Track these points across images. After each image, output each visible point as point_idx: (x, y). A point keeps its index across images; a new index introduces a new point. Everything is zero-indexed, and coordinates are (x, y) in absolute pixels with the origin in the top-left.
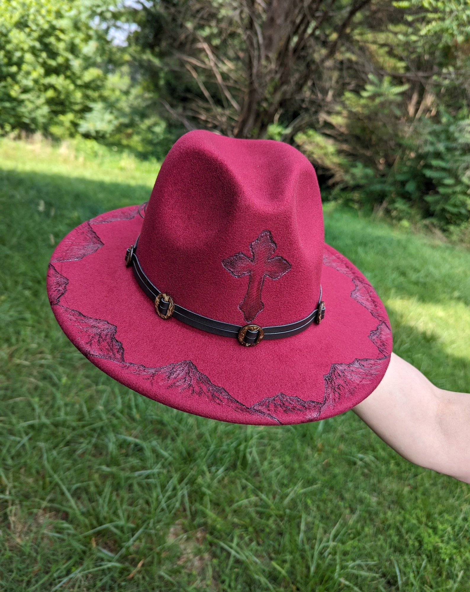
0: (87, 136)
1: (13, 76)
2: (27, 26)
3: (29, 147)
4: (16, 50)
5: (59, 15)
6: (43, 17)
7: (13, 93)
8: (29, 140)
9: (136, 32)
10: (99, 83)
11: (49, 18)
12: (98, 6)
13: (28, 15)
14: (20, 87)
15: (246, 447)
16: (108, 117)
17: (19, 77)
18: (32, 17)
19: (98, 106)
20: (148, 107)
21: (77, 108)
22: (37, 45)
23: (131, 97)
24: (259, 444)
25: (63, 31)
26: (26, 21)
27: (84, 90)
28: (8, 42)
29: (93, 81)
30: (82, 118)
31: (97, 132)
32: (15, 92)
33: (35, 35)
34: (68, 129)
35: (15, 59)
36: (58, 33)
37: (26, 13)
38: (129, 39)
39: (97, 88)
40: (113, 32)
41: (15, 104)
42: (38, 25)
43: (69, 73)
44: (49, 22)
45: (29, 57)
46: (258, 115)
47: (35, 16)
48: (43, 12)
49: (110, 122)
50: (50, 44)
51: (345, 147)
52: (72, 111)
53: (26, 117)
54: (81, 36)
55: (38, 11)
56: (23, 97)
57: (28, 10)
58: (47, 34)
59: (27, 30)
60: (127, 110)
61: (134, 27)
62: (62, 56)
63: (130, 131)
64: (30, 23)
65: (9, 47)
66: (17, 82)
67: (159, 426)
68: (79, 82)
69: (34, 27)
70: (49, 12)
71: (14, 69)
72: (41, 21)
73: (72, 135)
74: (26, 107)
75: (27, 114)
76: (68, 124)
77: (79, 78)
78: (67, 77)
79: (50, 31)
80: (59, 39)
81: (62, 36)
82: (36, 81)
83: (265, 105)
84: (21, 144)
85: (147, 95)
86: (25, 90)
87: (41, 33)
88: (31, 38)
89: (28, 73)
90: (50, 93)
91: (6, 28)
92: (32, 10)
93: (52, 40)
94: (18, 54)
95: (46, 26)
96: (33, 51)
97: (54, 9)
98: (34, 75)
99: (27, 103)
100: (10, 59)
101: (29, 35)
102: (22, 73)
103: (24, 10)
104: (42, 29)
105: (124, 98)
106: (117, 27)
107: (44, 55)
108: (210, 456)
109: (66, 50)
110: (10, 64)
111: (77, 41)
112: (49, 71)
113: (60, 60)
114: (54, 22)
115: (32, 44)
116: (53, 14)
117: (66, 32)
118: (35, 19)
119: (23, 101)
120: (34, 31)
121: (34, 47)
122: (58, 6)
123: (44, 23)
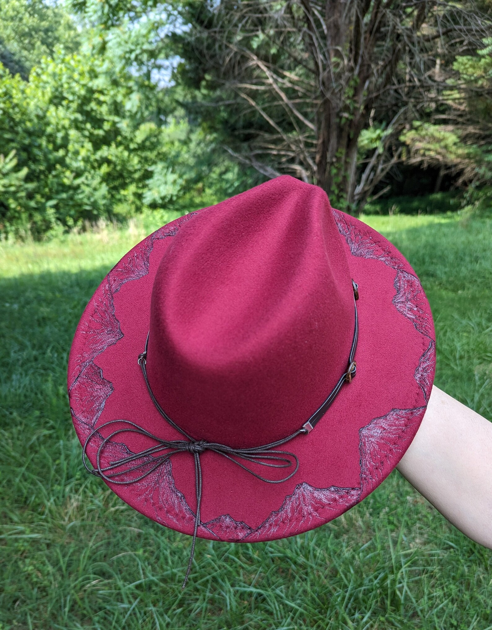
0: (154, 206)
1: (62, 161)
2: (64, 98)
3: (96, 237)
4: (58, 131)
5: (94, 75)
6: (77, 82)
7: (66, 181)
8: (95, 228)
9: (180, 65)
10: (154, 140)
11: (83, 82)
12: (131, 51)
13: (62, 86)
14: (72, 172)
15: (394, 581)
16: (171, 177)
17: (68, 160)
18: (66, 86)
19: (158, 168)
20: (214, 151)
21: (137, 176)
22: (79, 117)
23: (192, 145)
24: (411, 574)
25: (101, 92)
26: (61, 93)
27: (139, 153)
28: (48, 124)
29: (147, 139)
30: (145, 186)
31: (163, 198)
32: (68, 178)
33: (74, 106)
34: (133, 203)
35: (59, 141)
36: (96, 95)
37: (59, 83)
38: (174, 76)
39: (153, 147)
40: (155, 75)
41: (71, 192)
42: (73, 94)
43: (119, 138)
44: (84, 86)
45: (73, 133)
46: (341, 130)
47: (68, 83)
48: (76, 76)
49: (175, 182)
50: (92, 110)
51: (471, 129)
52: (133, 181)
53: (87, 204)
54: (122, 91)
55: (71, 77)
56: (78, 181)
57: (60, 80)
58: (86, 100)
59: (65, 103)
60: (192, 161)
61: (177, 60)
62: (108, 121)
63: (200, 185)
64: (65, 95)
65: (49, 130)
66: (67, 167)
67: (283, 565)
68: (132, 146)
69: (71, 97)
70: (82, 74)
71: (61, 153)
72: (76, 87)
73: (139, 209)
74: (83, 192)
75: (85, 201)
76: (131, 198)
77: (132, 140)
78: (118, 144)
79: (88, 96)
80: (100, 103)
81: (102, 98)
82: (86, 160)
83: (346, 115)
84: (88, 236)
85: (209, 137)
86: (78, 174)
87: (80, 101)
88: (71, 110)
89: (77, 153)
90: (105, 169)
91: (41, 109)
92: (64, 79)
93: (93, 105)
94: (60, 135)
95: (83, 92)
96: (76, 125)
97: (86, 68)
98: (83, 153)
99: (83, 187)
100: (54, 143)
101: (68, 108)
102: (70, 155)
103: (56, 81)
104: (79, 97)
105: (185, 148)
106: (159, 67)
107: (88, 126)
108: (349, 599)
109: (110, 113)
110: (56, 149)
111: (119, 98)
112: (97, 143)
113: (107, 126)
114: (90, 84)
115: (72, 117)
116: (87, 75)
117: (106, 92)
118: (70, 88)
119: (78, 187)
120: (72, 101)
121: (76, 121)
122: (90, 63)
123: (80, 89)
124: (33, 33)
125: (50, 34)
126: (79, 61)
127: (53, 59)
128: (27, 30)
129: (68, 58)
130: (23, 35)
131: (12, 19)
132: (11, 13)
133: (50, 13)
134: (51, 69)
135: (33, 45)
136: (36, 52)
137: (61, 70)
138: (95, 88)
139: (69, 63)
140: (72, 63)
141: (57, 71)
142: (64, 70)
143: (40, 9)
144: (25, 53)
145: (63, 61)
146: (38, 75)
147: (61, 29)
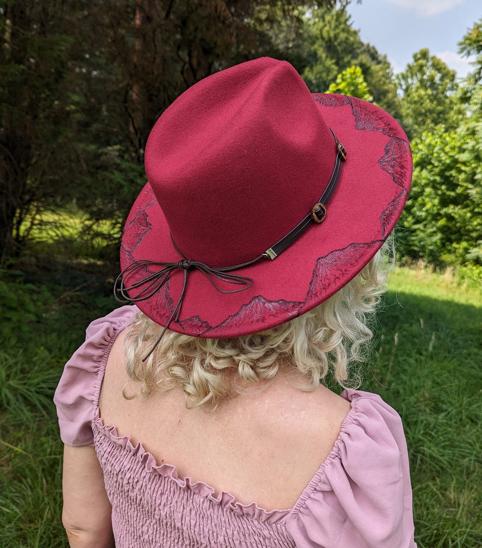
2: (430, 163)
3: (413, 272)
5: (462, 150)
6: (446, 153)
7: (406, 224)
8: (414, 266)
11: (451, 154)
13: (432, 154)
14: (414, 217)
17: (414, 209)
18: (435, 155)
22: (438, 178)
25: (464, 163)
26: (430, 159)
32: (408, 222)
33: (437, 170)
36: (459, 165)
41: (407, 233)
42: (440, 161)
44: (451, 157)
45: (428, 190)
47: (439, 154)
48: (447, 149)
50: (451, 176)
53: (416, 246)
55: (442, 149)
56: (416, 227)
57: (433, 150)
58: (449, 167)
59: (429, 167)
62: (462, 186)
64: (433, 161)
66: (412, 214)
69: (436, 164)
70: (452, 148)
72: (443, 157)
74: (417, 235)
75: (416, 243)
79: (452, 165)
80: (460, 171)
81: (463, 168)
82: (429, 212)
84: (406, 270)
86: (418, 221)
87: (443, 168)
88: (433, 173)
89: (423, 205)
90: (442, 222)
92: (436, 149)
93: (453, 172)
95: (448, 161)
96: (434, 185)
97: (458, 144)
98: (429, 206)
99: (418, 232)
101: (431, 171)
103: (429, 151)
104: (443, 164)
112: (445, 202)
113: (459, 190)
114: (457, 157)
115: (432, 178)
116: (457, 150)
117: (468, 164)
118: (438, 157)
119: (414, 231)
120: (437, 167)
121: (434, 181)
122: (462, 141)
123: (446, 159)
124: (428, 114)
125: (441, 116)
126: (454, 139)
127: (433, 134)
128: (423, 111)
129: (445, 135)
130: (420, 114)
131: (415, 103)
132: (416, 99)
133: (447, 101)
134: (428, 141)
135: (424, 122)
136: (424, 127)
137: (436, 142)
138: (460, 160)
139: (445, 139)
140: (448, 139)
141: (433, 143)
142: (439, 143)
143: (440, 98)
144: (416, 127)
145: (441, 137)
146: (417, 144)
147: (452, 113)
